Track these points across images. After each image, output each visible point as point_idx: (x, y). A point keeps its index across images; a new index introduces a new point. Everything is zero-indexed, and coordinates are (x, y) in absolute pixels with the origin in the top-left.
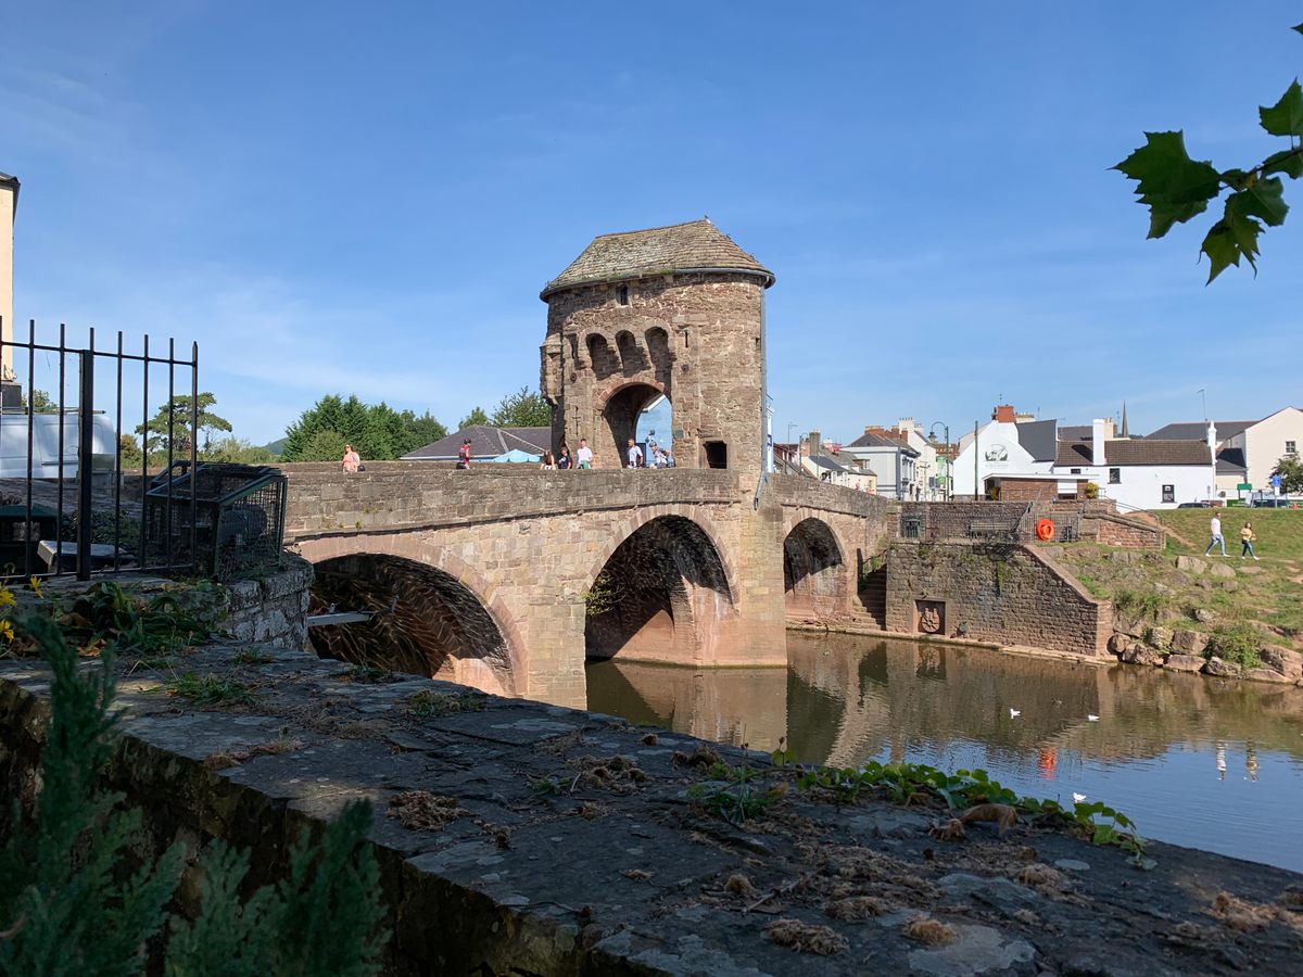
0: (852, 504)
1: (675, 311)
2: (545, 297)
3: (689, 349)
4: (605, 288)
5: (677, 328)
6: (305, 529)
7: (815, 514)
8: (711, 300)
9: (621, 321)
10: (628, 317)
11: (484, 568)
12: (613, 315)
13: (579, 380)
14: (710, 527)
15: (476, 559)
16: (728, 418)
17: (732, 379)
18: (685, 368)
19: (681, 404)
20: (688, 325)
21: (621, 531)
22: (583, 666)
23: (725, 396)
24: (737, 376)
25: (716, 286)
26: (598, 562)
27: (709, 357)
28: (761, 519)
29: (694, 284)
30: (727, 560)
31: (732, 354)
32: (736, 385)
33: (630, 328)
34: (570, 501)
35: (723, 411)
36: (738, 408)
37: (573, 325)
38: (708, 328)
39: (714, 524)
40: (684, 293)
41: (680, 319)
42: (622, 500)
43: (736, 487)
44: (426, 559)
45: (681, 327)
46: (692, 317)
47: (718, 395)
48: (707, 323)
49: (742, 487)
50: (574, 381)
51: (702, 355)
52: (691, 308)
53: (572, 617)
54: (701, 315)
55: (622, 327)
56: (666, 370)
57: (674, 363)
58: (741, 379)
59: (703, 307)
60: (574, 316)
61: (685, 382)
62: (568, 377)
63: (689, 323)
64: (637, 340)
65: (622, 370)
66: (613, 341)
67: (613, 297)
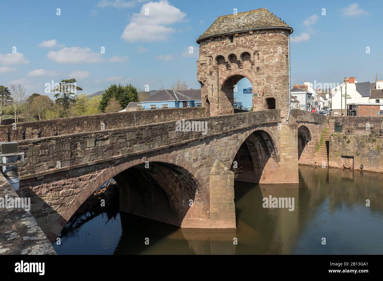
0: (315, 119)
1: (254, 45)
2: (199, 42)
3: (260, 61)
4: (224, 36)
5: (255, 52)
6: (120, 155)
7: (304, 124)
8: (269, 40)
9: (231, 50)
10: (234, 48)
11: (193, 162)
12: (227, 48)
13: (213, 74)
14: (271, 133)
15: (190, 158)
16: (276, 88)
17: (278, 73)
18: (258, 68)
19: (256, 83)
20: (258, 51)
21: (242, 139)
22: (233, 201)
23: (275, 79)
24: (279, 71)
25: (271, 34)
26: (234, 153)
27: (268, 63)
28: (289, 128)
29: (261, 34)
30: (276, 146)
31: (278, 62)
32: (280, 75)
33: (235, 52)
34: (224, 129)
35: (274, 85)
36: (280, 84)
37: (211, 52)
38: (267, 51)
39: (272, 132)
40: (258, 37)
41: (256, 48)
42: (242, 126)
43: (280, 116)
44: (171, 161)
45: (256, 52)
46: (261, 47)
47: (272, 79)
48: (267, 50)
49: (281, 116)
50: (211, 75)
51: (265, 63)
52: (260, 44)
53: (229, 180)
54: (264, 46)
55: (231, 52)
56: (249, 69)
57: (253, 66)
58: (281, 72)
59: (265, 43)
60: (211, 49)
61: (258, 74)
62: (209, 73)
63: (259, 50)
64: (237, 57)
65: (230, 70)
66: (227, 58)
67: (228, 41)
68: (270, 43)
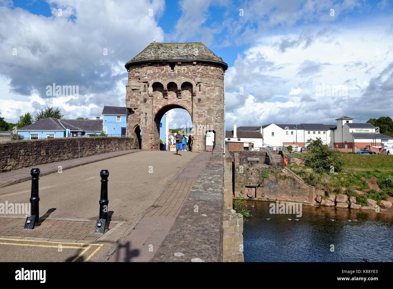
1: (196, 76)
3: (201, 92)
4: (165, 63)
5: (197, 83)
8: (211, 73)
9: (171, 78)
10: (175, 76)
12: (167, 75)
13: (148, 102)
16: (216, 121)
17: (218, 106)
18: (199, 100)
19: (197, 115)
20: (200, 82)
23: (215, 112)
25: (212, 68)
27: (209, 96)
28: (225, 161)
29: (204, 66)
31: (218, 96)
32: (219, 108)
33: (175, 81)
35: (214, 118)
36: (219, 118)
37: (147, 78)
38: (209, 84)
40: (201, 68)
41: (198, 79)
45: (198, 83)
46: (203, 79)
47: (213, 112)
48: (209, 82)
50: (145, 102)
51: (207, 95)
52: (203, 76)
53: (238, 225)
54: (206, 79)
55: (171, 81)
56: (188, 100)
57: (194, 97)
58: (220, 106)
59: (207, 76)
60: (147, 74)
61: (199, 105)
62: (142, 100)
63: (202, 82)
64: (178, 86)
65: (167, 99)
66: (166, 86)
67: (168, 68)
68: (211, 76)
